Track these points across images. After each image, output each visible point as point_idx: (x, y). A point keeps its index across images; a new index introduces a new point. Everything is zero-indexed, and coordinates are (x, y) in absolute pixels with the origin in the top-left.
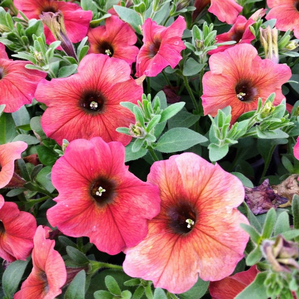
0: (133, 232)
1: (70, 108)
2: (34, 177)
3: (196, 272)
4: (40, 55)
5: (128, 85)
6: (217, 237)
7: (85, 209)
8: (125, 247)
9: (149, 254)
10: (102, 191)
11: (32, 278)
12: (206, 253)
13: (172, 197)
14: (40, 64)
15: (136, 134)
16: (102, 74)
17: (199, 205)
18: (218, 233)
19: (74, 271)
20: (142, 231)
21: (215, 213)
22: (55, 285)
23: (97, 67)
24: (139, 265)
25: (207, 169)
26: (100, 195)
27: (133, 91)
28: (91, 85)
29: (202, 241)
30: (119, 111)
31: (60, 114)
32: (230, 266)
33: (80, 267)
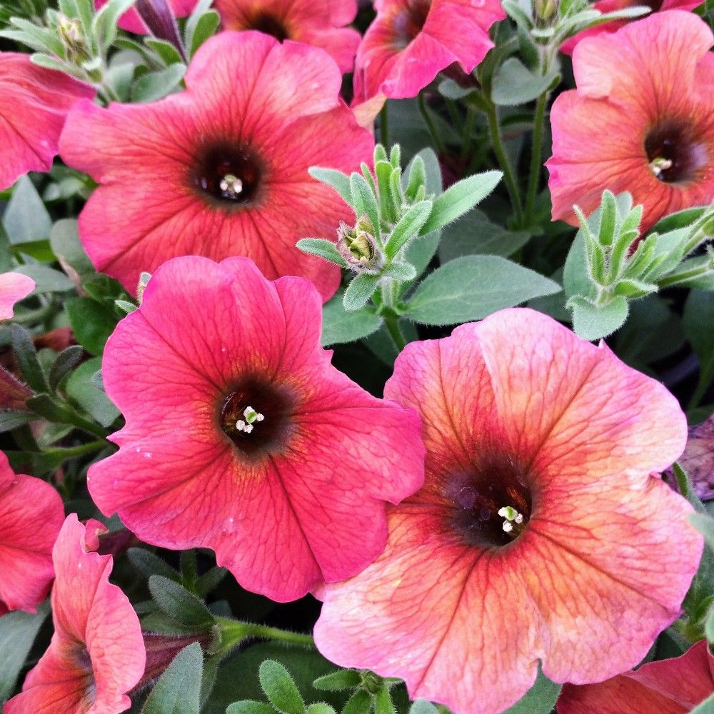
0: (343, 538)
1: (162, 188)
2: (57, 381)
3: (532, 658)
4: (74, 27)
5: (330, 126)
6: (600, 557)
7: (203, 468)
8: (320, 581)
9: (391, 602)
10: (253, 419)
11: (51, 660)
12: (564, 602)
13: (460, 442)
14: (75, 55)
15: (357, 255)
16: (258, 89)
17: (542, 464)
18: (603, 546)
19: (172, 645)
20: (371, 536)
21: (595, 488)
22: (112, 685)
23: (241, 69)
24: (361, 632)
25: (573, 357)
26: (249, 429)
27: (344, 146)
28: (223, 124)
29: (552, 567)
30: (304, 201)
31: (134, 205)
32: (634, 642)
33: (189, 634)
